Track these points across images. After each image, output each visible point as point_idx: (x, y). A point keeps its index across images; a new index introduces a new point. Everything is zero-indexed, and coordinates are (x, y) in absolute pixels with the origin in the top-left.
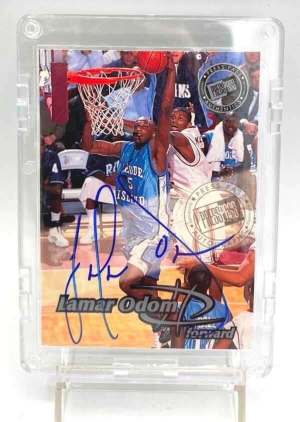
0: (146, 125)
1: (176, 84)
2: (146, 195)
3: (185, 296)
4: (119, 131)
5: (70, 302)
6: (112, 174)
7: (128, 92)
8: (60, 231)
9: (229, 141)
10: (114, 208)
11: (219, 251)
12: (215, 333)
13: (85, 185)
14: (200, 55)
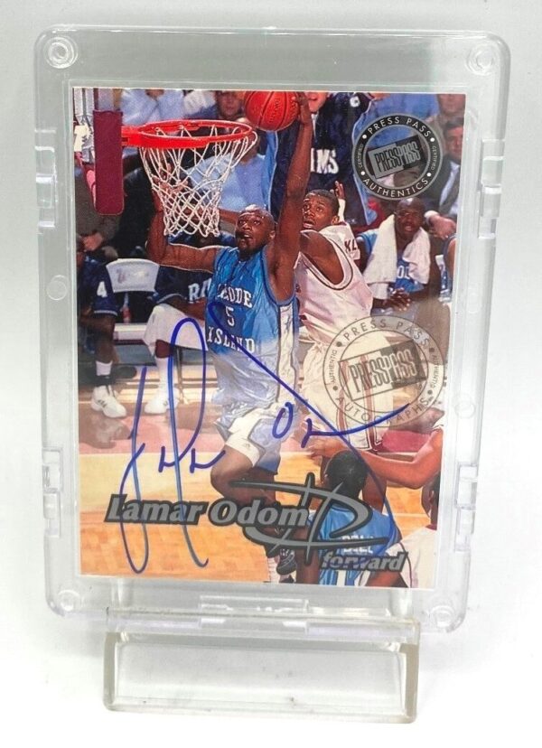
0: (258, 219)
1: (312, 150)
2: (256, 336)
3: (321, 501)
4: (211, 229)
5: (128, 506)
6: (200, 300)
7: (228, 163)
8: (111, 392)
9: (404, 248)
10: (202, 356)
11: (381, 430)
12: (371, 562)
13: (154, 317)
14: (357, 98)
